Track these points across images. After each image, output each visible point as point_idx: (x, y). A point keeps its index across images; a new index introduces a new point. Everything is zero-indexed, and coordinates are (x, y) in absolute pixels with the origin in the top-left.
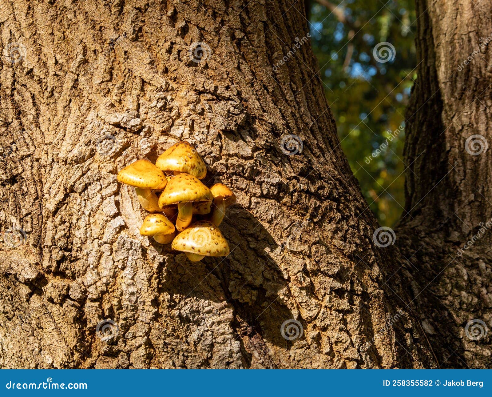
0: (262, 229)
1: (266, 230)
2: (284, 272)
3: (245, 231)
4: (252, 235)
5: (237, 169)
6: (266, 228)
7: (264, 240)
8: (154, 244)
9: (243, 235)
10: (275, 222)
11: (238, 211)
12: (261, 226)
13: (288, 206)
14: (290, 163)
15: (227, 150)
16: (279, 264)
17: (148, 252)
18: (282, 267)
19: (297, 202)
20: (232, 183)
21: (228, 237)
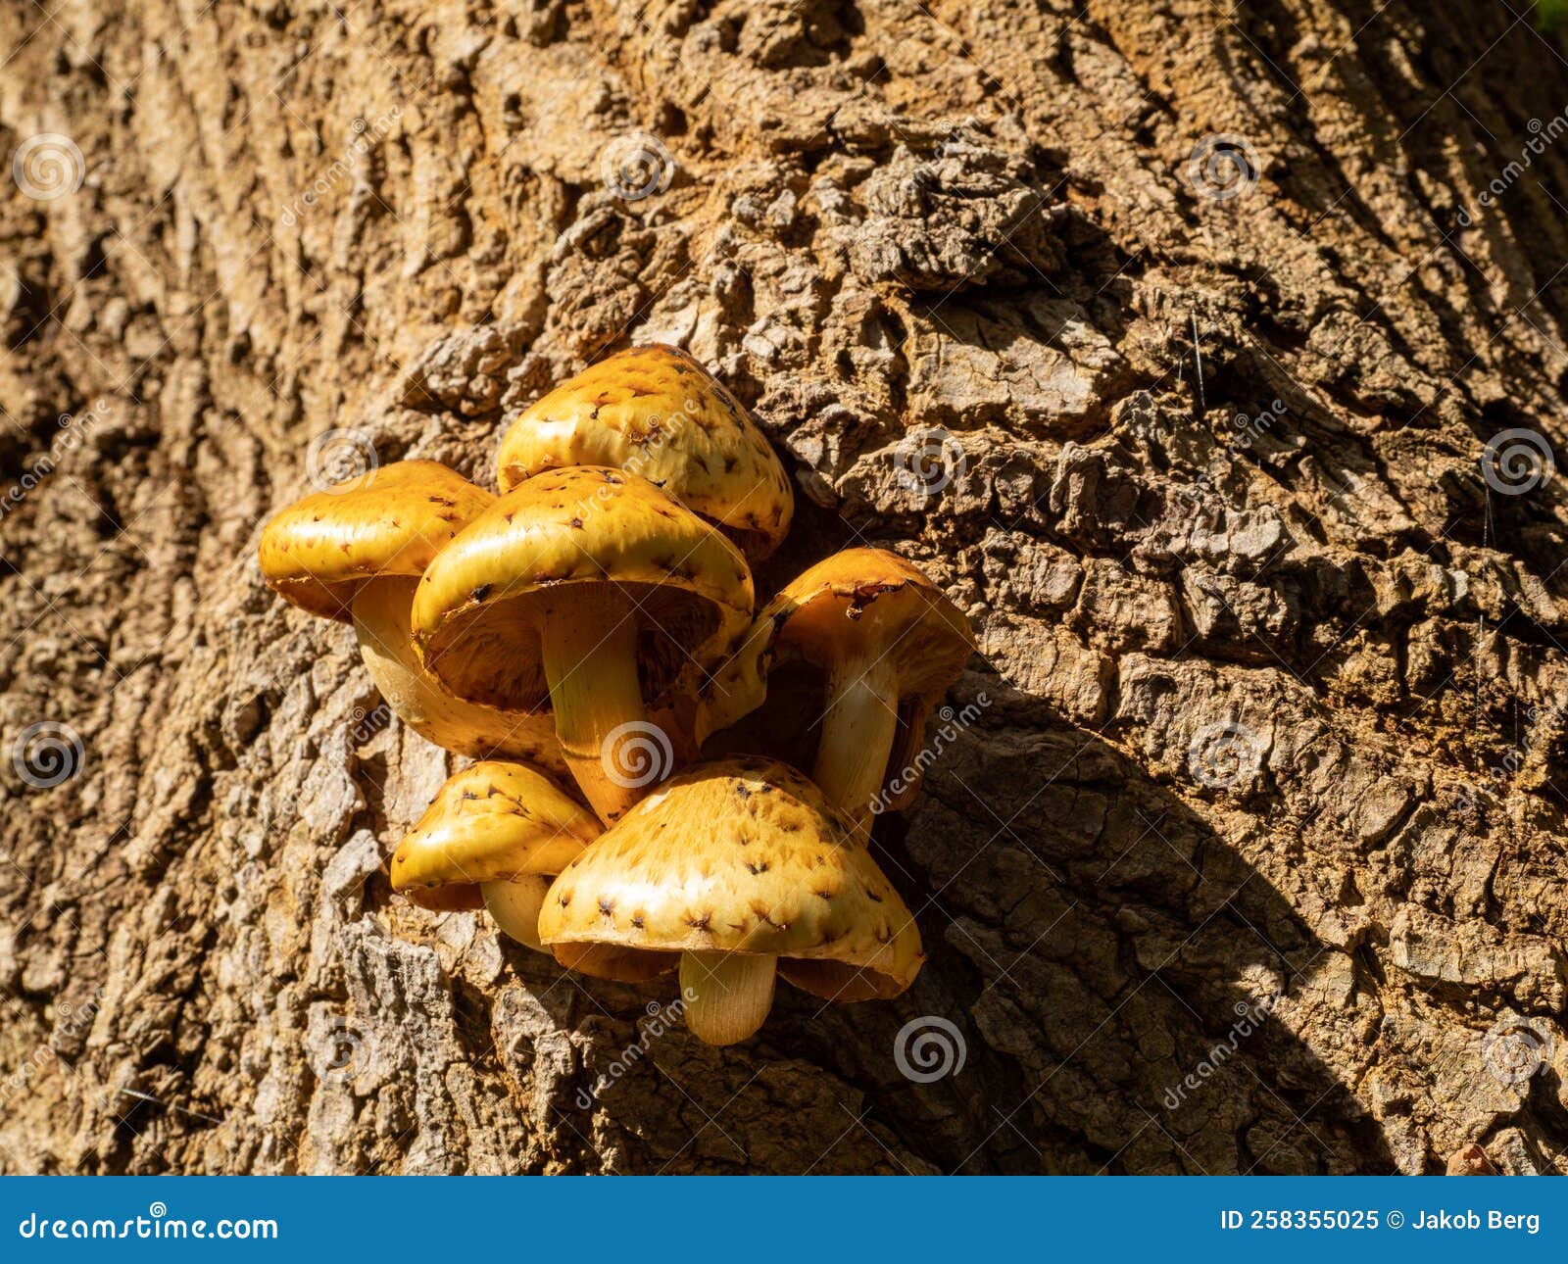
0: (1207, 844)
1: (1233, 851)
2: (1394, 1129)
3: (1091, 868)
4: (1144, 891)
5: (1001, 484)
6: (1234, 839)
7: (1228, 916)
8: (532, 965)
9: (1087, 891)
10: (1293, 802)
11: (1032, 742)
12: (1203, 828)
13: (1383, 710)
14: (1381, 470)
15: (937, 393)
16: (1347, 1074)
17: (498, 1015)
18: (1375, 1094)
19: (1438, 676)
20: (981, 580)
21: (990, 911)
